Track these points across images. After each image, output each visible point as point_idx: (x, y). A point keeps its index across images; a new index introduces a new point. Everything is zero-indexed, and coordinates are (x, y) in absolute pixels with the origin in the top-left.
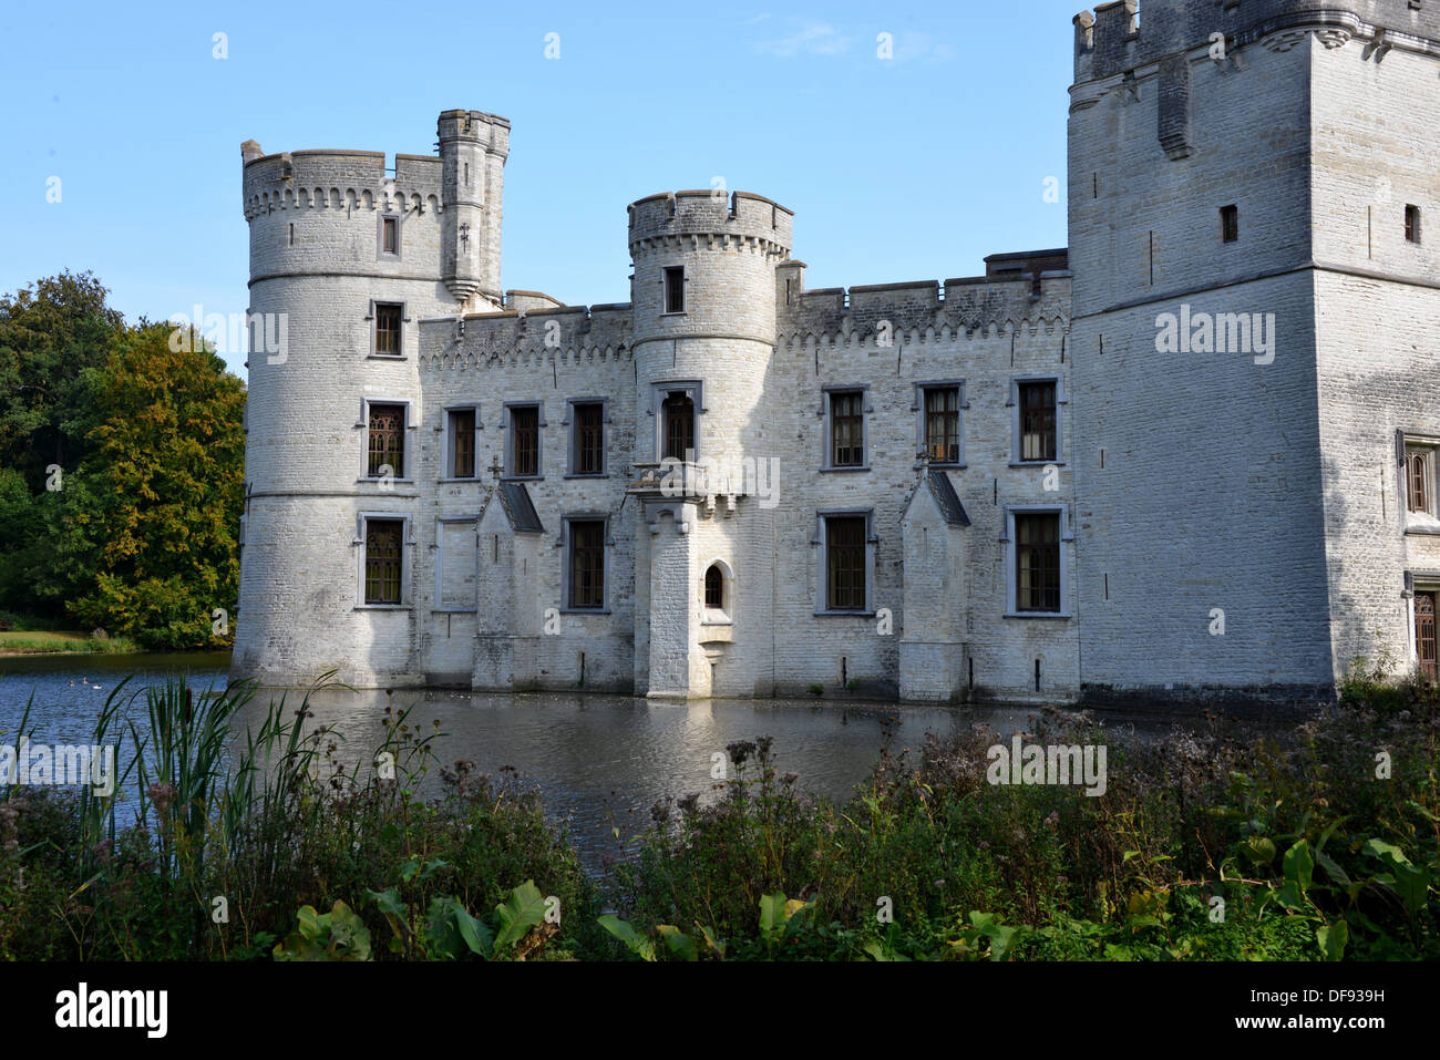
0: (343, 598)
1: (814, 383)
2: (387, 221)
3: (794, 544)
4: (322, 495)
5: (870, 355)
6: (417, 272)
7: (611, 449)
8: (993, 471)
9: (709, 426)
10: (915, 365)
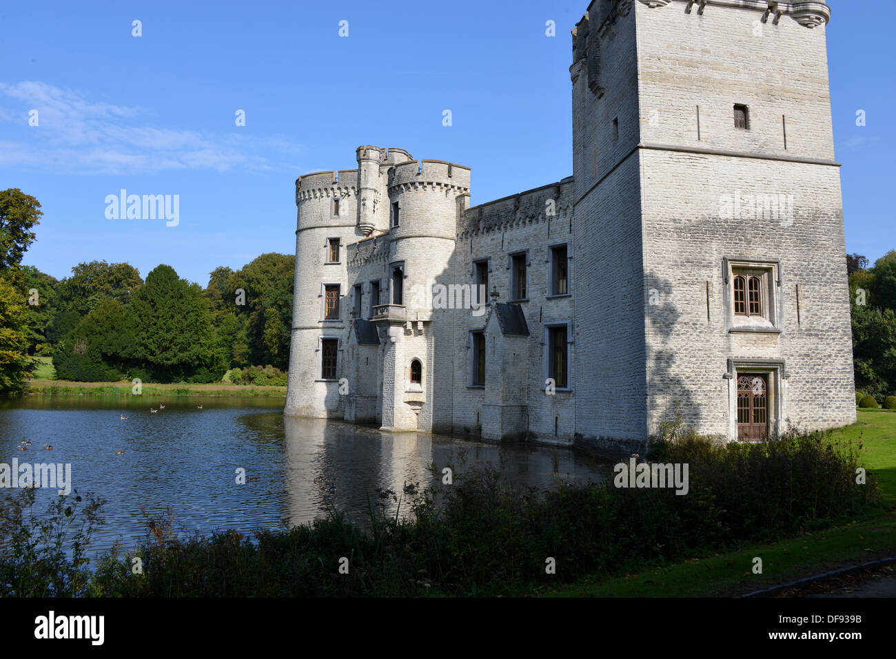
0: (313, 376)
1: (470, 259)
2: (335, 201)
3: (461, 349)
4: (306, 328)
5: (492, 240)
6: (347, 223)
8: (540, 302)
9: (408, 285)
10: (509, 243)
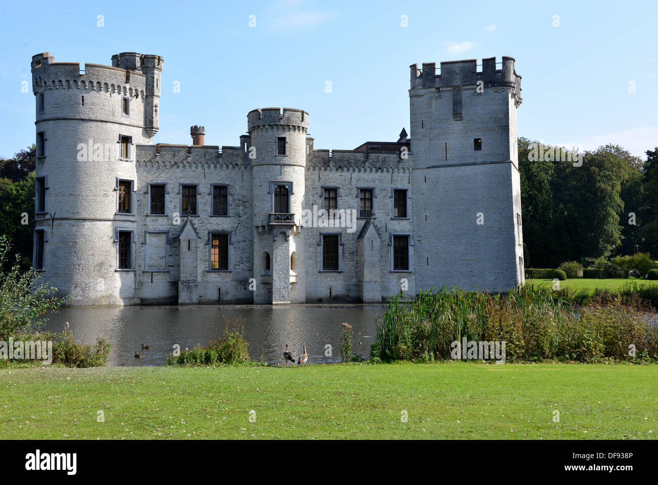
0: (110, 266)
1: (318, 185)
2: (124, 99)
3: (311, 245)
4: (100, 220)
5: (340, 176)
6: (135, 123)
7: (231, 205)
8: (385, 220)
10: (357, 181)
